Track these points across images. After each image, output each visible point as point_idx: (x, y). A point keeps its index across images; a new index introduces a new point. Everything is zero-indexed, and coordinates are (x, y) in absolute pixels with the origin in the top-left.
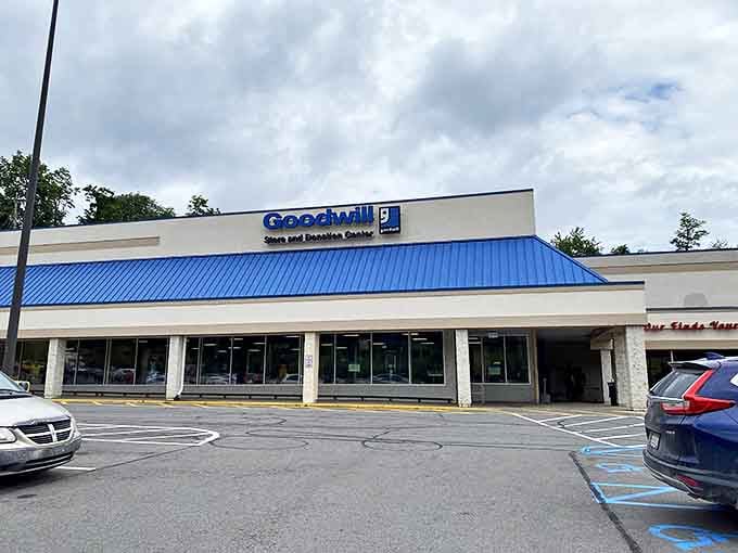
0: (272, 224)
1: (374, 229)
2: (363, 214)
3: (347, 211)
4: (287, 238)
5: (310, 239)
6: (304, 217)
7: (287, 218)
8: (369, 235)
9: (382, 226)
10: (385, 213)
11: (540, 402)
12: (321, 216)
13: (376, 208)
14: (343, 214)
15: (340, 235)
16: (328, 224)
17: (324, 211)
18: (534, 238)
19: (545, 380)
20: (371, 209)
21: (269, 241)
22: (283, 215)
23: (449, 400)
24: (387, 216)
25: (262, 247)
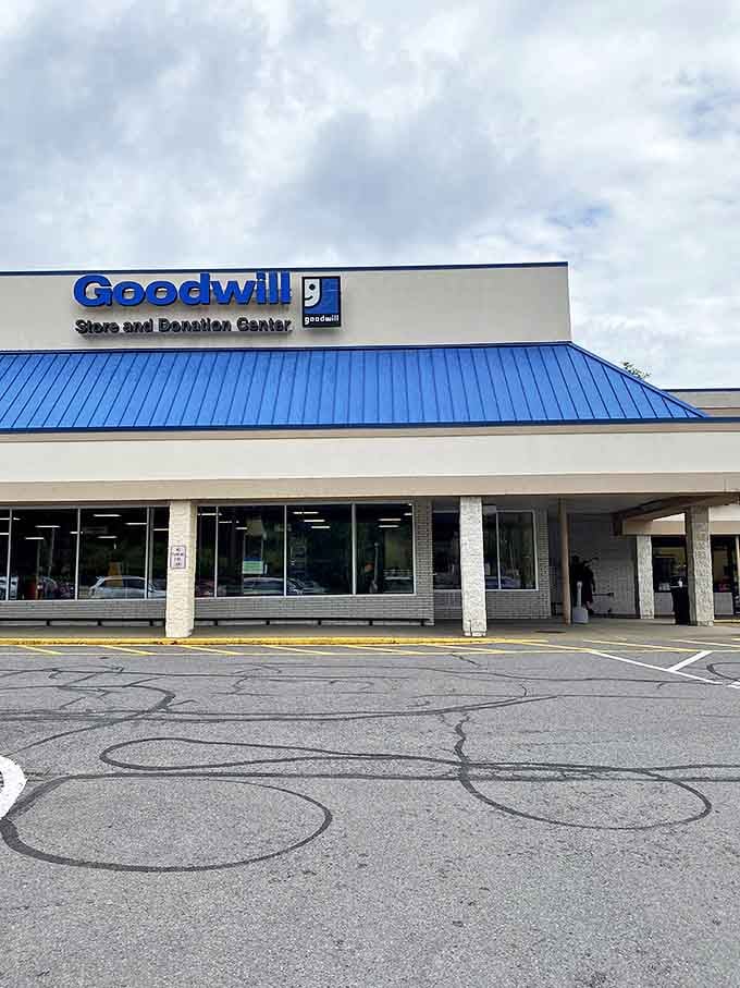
0: (93, 296)
1: (292, 316)
2: (270, 288)
3: (242, 280)
4: (121, 326)
5: (168, 328)
6: (155, 286)
7: (123, 287)
8: (281, 329)
9: (306, 312)
10: (312, 287)
11: (572, 622)
12: (188, 286)
13: (295, 279)
14: (233, 285)
15: (227, 324)
16: (203, 303)
17: (197, 278)
18: (567, 345)
19: (580, 584)
20: (286, 279)
21: (85, 329)
22: (114, 281)
23: (423, 621)
24: (316, 294)
25: (70, 340)
